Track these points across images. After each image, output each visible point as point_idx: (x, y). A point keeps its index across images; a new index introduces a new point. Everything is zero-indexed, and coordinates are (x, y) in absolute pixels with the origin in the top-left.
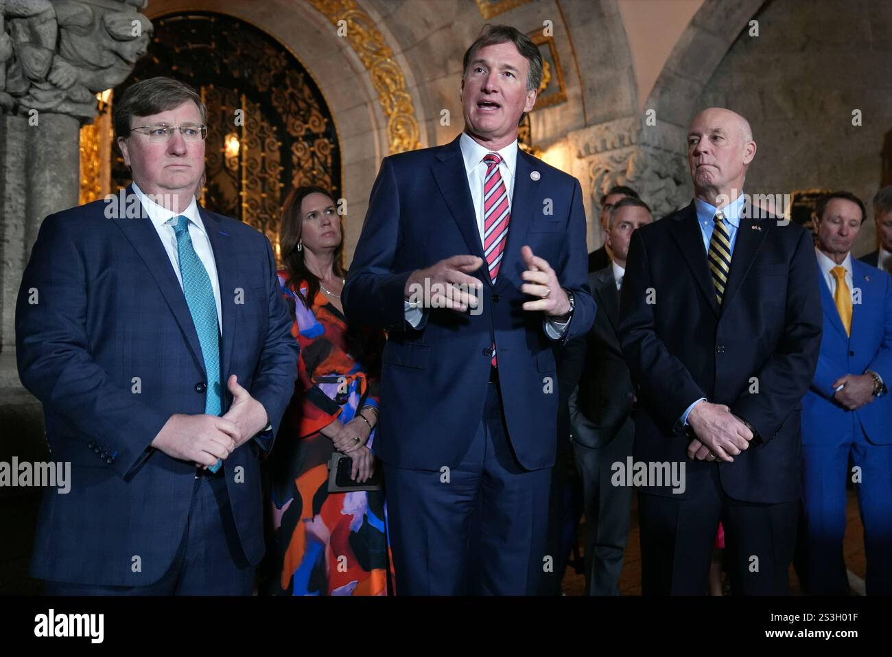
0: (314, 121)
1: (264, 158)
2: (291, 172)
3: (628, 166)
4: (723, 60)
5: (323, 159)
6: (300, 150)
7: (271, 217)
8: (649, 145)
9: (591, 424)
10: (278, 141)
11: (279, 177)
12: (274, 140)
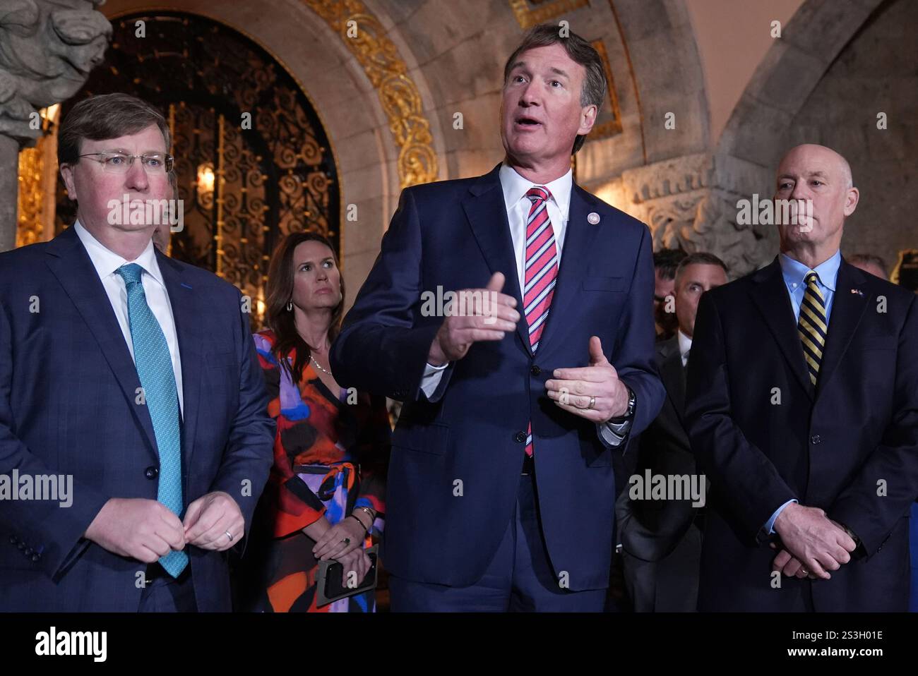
0: (309, 150)
1: (244, 195)
2: (278, 213)
3: (696, 214)
4: (818, 85)
5: (317, 198)
6: (289, 185)
7: (253, 268)
8: (723, 189)
9: (645, 531)
10: (263, 174)
11: (263, 218)
12: (258, 172)
